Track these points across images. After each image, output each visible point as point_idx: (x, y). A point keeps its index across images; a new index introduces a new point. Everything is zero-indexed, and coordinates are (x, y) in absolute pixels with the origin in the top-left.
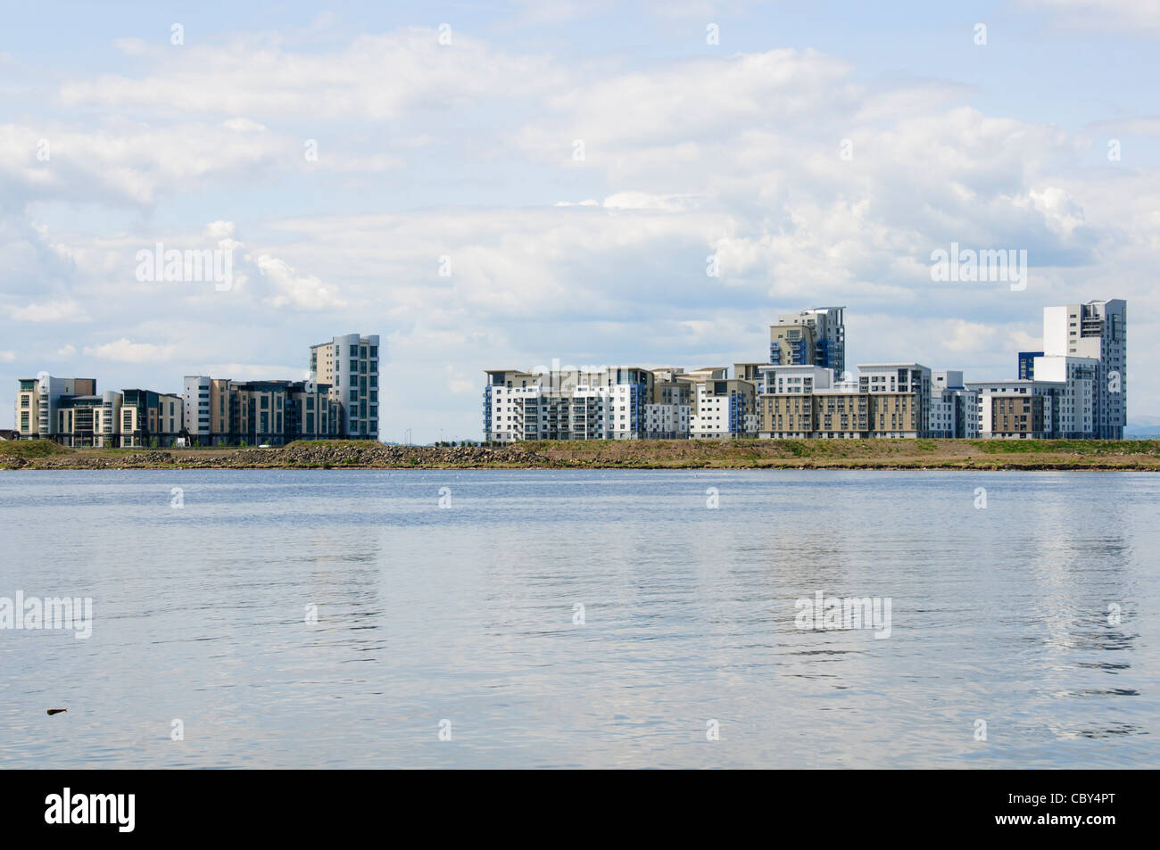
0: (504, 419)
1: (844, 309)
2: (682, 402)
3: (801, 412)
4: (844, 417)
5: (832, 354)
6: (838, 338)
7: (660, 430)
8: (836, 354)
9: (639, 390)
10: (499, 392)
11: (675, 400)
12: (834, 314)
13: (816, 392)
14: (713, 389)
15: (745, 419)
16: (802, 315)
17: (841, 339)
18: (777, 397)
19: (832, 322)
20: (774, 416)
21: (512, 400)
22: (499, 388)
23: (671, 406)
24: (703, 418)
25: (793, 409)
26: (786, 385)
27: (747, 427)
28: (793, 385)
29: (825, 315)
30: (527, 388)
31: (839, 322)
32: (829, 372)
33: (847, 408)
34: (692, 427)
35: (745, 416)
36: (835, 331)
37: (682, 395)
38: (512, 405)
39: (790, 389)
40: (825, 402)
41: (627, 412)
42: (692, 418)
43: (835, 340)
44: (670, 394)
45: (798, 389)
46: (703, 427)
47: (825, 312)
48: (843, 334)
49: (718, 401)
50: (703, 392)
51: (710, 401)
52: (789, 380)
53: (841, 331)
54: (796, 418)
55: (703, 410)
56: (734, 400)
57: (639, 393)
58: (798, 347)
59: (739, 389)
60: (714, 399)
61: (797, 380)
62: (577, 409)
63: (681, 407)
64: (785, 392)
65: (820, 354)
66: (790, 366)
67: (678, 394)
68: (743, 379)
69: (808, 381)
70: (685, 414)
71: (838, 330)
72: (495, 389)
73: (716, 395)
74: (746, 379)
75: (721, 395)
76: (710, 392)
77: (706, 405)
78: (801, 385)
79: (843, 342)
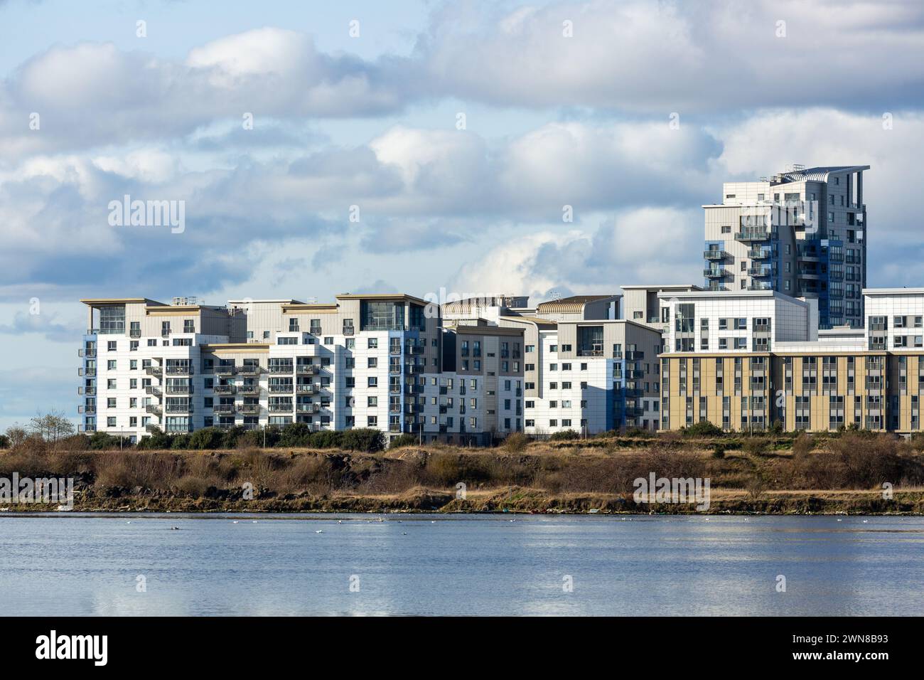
0: (123, 403)
1: (865, 172)
2: (506, 370)
3: (747, 392)
4: (838, 401)
5: (837, 268)
6: (852, 235)
7: (456, 428)
8: (845, 268)
9: (407, 340)
10: (112, 346)
11: (490, 364)
12: (843, 181)
13: (778, 348)
14: (573, 341)
15: (641, 405)
16: (774, 183)
17: (859, 235)
18: (696, 360)
19: (837, 199)
20: (689, 400)
21: (139, 364)
22: (111, 337)
23: (481, 379)
24: (553, 404)
25: (729, 383)
26: (715, 334)
27: (646, 422)
28: (731, 334)
29: (822, 184)
30: (171, 337)
31: (855, 201)
32: (807, 306)
33: (842, 383)
34: (530, 423)
35: (642, 400)
36: (845, 217)
37: (504, 354)
38: (140, 374)
39: (723, 342)
40: (797, 372)
41: (382, 392)
42: (530, 404)
43: (844, 237)
44: (478, 352)
45: (739, 343)
46: (553, 423)
47: (825, 178)
48: (863, 225)
49: (584, 366)
50: (552, 348)
51: (566, 367)
52: (723, 323)
53: (859, 217)
54: (736, 403)
55: (553, 386)
56: (616, 366)
57: (406, 348)
58: (762, 252)
59: (627, 344)
60: (576, 363)
61: (739, 324)
62: (276, 385)
63: (502, 380)
64: (714, 348)
65: (811, 267)
66: (745, 292)
67: (497, 351)
68: (642, 321)
69: (761, 324)
70: (512, 395)
71: (851, 217)
72: (102, 340)
73: (579, 354)
74: (648, 321)
75: (590, 354)
76: (567, 348)
77: (559, 376)
78: (748, 334)
79: (863, 241)
